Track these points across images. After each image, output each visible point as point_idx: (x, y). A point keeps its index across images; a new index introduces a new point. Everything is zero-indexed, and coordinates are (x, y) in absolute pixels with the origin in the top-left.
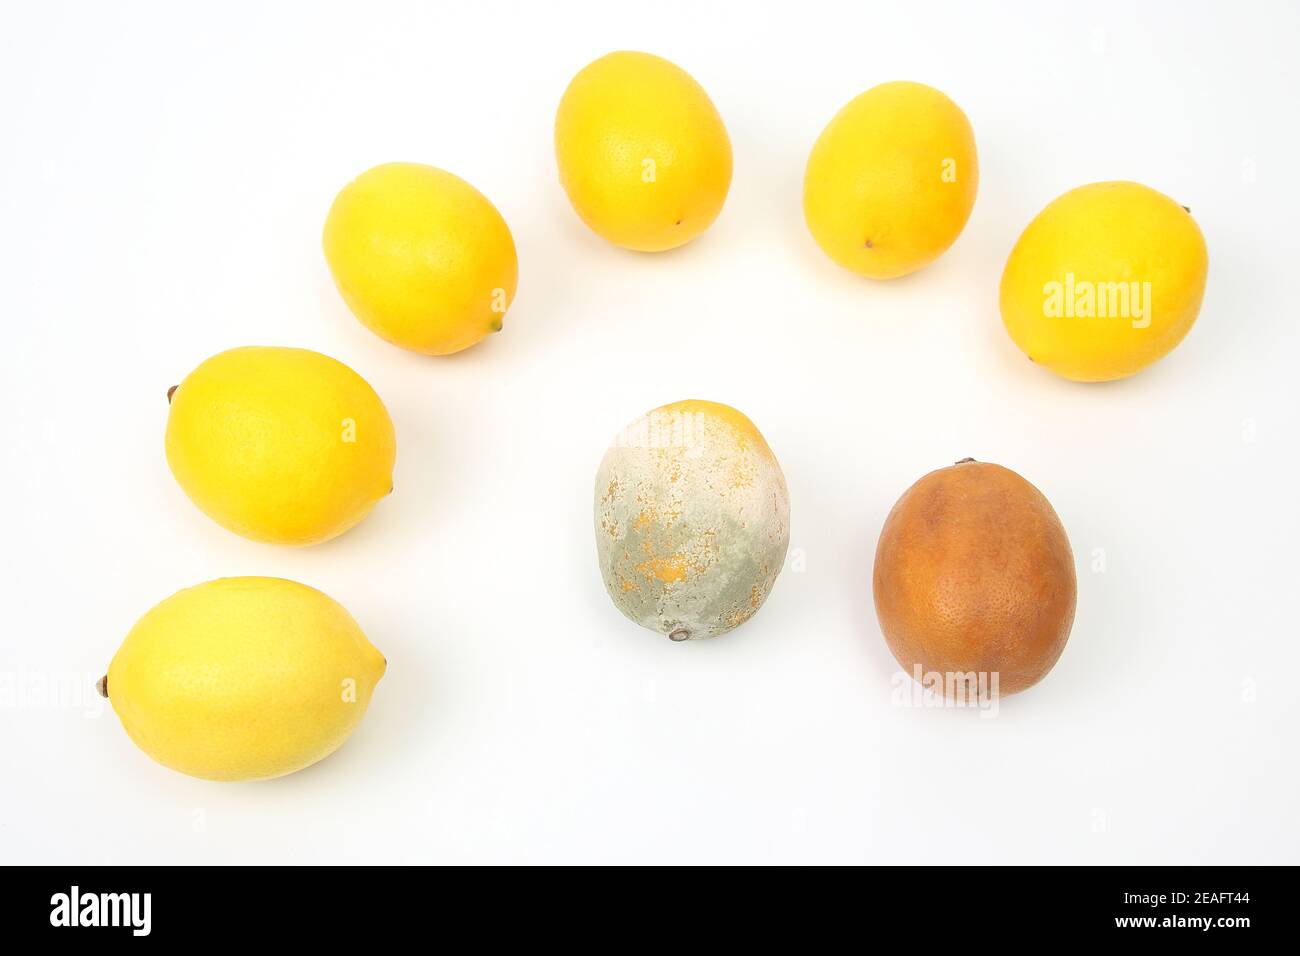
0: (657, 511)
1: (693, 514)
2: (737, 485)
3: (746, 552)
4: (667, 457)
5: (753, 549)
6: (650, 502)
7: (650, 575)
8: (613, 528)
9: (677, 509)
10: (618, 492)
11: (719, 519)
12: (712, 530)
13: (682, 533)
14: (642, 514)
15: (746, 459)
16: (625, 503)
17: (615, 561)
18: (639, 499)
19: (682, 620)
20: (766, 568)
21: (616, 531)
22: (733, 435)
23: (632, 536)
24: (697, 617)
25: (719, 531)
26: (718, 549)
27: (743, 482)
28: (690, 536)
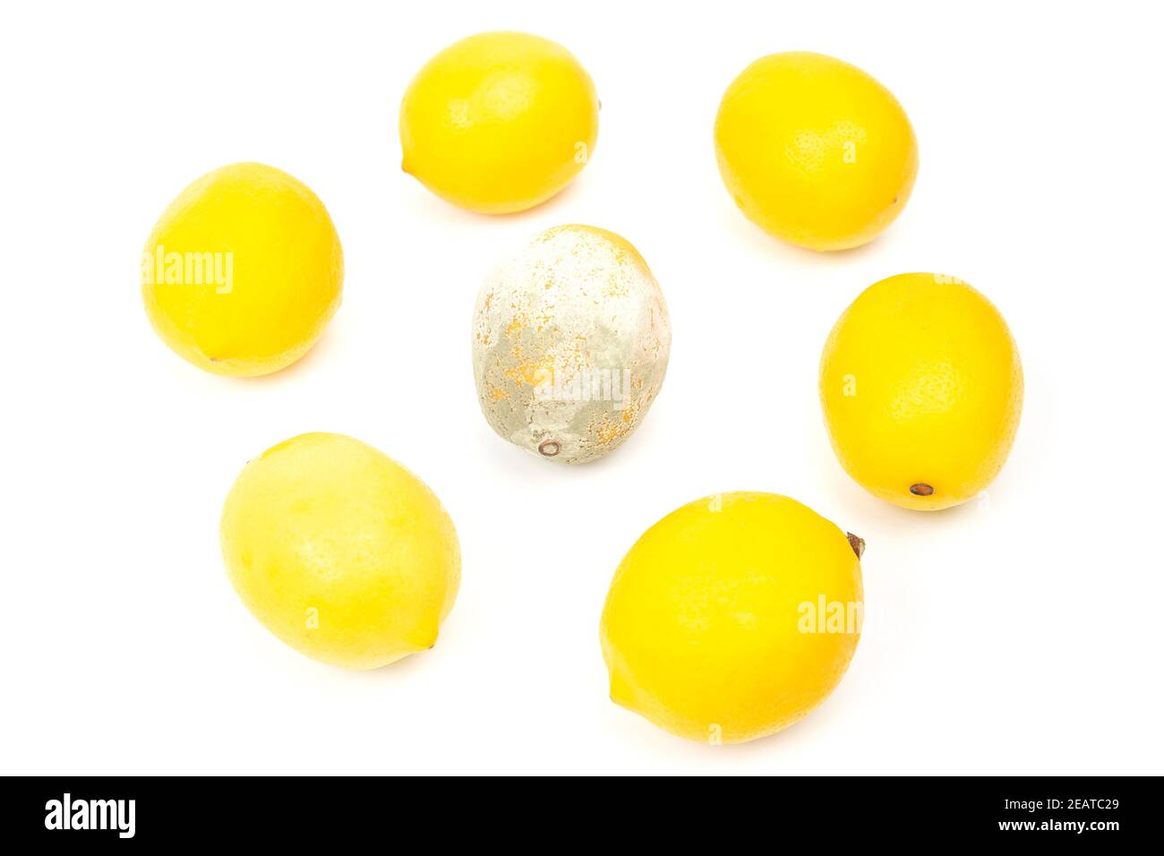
0: (530, 316)
1: (565, 318)
2: (612, 294)
3: (618, 359)
4: (543, 267)
5: (624, 357)
6: (522, 308)
7: (519, 379)
8: (487, 337)
9: (549, 313)
10: (493, 303)
11: (592, 326)
12: (583, 336)
13: (552, 337)
14: (515, 320)
15: (623, 272)
16: (499, 311)
17: (487, 369)
18: (513, 306)
19: (550, 429)
20: (640, 382)
21: (489, 340)
22: (612, 251)
23: (503, 342)
24: (566, 426)
25: (591, 337)
26: (588, 353)
27: (618, 292)
28: (560, 340)
